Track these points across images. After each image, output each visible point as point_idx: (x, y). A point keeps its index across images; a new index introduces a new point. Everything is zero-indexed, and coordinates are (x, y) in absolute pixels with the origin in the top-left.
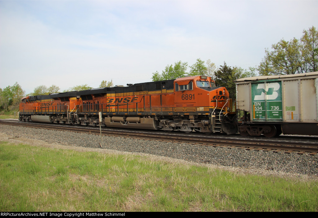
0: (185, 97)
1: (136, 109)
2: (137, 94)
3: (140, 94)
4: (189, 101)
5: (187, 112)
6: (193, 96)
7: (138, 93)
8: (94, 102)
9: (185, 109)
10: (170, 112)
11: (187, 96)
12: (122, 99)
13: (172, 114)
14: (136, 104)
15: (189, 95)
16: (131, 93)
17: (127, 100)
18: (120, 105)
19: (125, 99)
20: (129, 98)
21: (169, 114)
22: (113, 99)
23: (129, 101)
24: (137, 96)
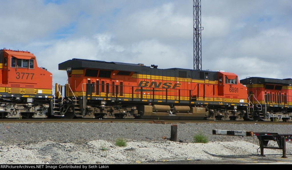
0: (232, 90)
1: (178, 97)
2: (179, 80)
3: (184, 81)
4: (234, 93)
5: (233, 103)
6: (237, 90)
7: (182, 80)
8: (113, 83)
9: (232, 101)
10: (220, 102)
11: (233, 89)
12: (160, 83)
13: (222, 104)
14: (178, 91)
15: (234, 88)
16: (173, 79)
17: (167, 86)
18: (157, 91)
19: (165, 84)
20: (170, 84)
21: (220, 104)
22: (148, 82)
23: (169, 87)
24: (179, 83)
